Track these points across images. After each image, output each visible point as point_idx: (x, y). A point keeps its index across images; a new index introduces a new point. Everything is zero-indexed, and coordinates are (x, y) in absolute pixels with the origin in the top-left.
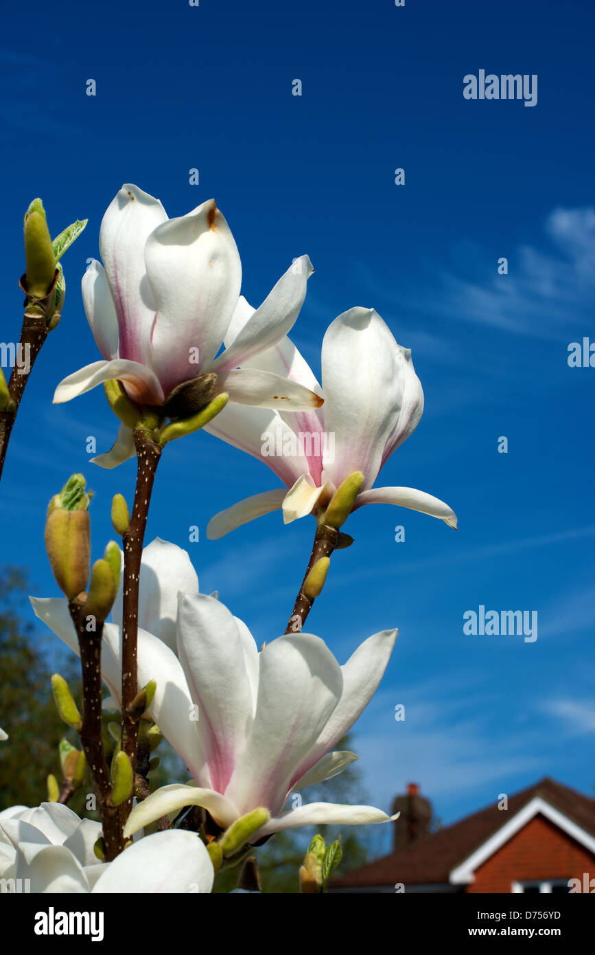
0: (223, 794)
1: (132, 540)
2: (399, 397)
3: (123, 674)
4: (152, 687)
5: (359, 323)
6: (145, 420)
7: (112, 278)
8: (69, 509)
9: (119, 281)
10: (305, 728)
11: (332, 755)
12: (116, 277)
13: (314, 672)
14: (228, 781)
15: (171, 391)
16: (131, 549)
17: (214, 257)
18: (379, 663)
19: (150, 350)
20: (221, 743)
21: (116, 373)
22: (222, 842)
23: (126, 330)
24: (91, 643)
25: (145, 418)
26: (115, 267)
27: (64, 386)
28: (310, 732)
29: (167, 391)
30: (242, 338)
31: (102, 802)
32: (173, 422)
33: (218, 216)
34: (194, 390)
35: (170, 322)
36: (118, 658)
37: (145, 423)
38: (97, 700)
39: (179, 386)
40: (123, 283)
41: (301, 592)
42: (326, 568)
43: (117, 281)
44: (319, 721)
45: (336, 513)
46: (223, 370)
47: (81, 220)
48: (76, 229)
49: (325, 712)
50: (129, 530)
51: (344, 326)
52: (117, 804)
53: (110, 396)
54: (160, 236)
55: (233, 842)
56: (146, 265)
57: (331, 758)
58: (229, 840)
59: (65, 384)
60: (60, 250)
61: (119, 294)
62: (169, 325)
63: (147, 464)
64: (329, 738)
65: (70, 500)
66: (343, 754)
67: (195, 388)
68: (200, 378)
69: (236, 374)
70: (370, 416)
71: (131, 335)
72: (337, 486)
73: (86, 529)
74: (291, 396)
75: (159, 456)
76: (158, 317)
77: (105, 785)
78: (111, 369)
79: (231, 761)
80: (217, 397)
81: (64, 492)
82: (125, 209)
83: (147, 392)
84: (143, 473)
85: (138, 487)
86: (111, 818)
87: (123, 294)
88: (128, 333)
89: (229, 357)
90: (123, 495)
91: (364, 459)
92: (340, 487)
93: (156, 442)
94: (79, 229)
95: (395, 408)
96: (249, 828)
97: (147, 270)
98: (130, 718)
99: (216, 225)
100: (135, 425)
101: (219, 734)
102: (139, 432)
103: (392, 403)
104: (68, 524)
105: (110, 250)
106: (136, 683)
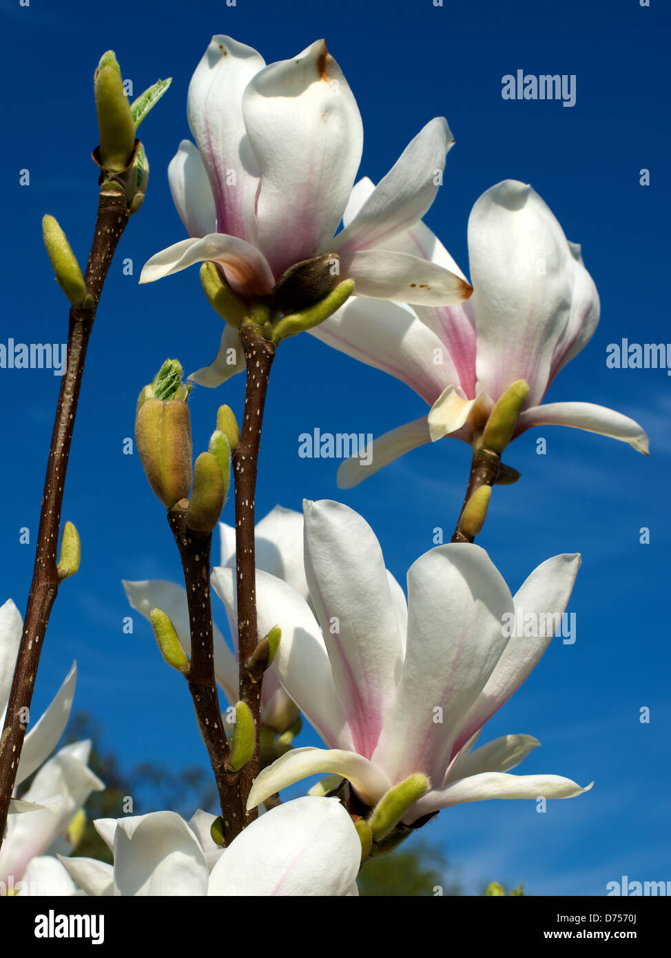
0: (370, 759)
1: (244, 458)
2: (568, 293)
3: (239, 623)
4: (275, 635)
5: (513, 202)
6: (253, 314)
7: (204, 145)
8: (164, 399)
9: (214, 148)
10: (469, 666)
11: (506, 739)
12: (209, 143)
13: (476, 595)
14: (375, 744)
15: (283, 273)
16: (242, 470)
17: (328, 110)
18: (559, 594)
19: (254, 226)
20: (365, 695)
21: (214, 250)
22: (372, 821)
23: (224, 205)
24: (197, 559)
25: (253, 311)
26: (208, 131)
27: (152, 267)
28: (473, 675)
29: (278, 273)
30: (368, 211)
31: (220, 766)
32: (287, 314)
33: (330, 63)
34: (312, 272)
35: (278, 188)
36: (233, 607)
37: (253, 317)
38: (207, 633)
39: (293, 267)
40: (218, 149)
41: (457, 529)
42: (487, 497)
43: (210, 148)
44: (486, 660)
45: (496, 432)
46: (346, 252)
47: (163, 79)
48: (158, 91)
49: (494, 649)
50: (239, 447)
51: (493, 203)
52: (238, 768)
53: (208, 289)
54: (259, 86)
55: (385, 819)
56: (246, 125)
57: (505, 742)
58: (379, 816)
59: (152, 263)
60: (140, 114)
61: (214, 163)
62: (276, 191)
63: (258, 366)
64: (500, 689)
65: (165, 389)
66: (520, 738)
67: (312, 269)
68: (318, 258)
69: (363, 256)
70: (532, 312)
71: (231, 209)
72: (496, 400)
73: (185, 423)
74: (434, 284)
75: (272, 357)
76: (262, 184)
77: (222, 744)
78: (208, 245)
79: (379, 718)
80: (341, 284)
81: (157, 380)
82: (217, 67)
83: (254, 278)
84: (254, 377)
85: (248, 395)
86: (230, 787)
87: (219, 162)
88: (227, 208)
89: (352, 234)
90: (230, 406)
91: (528, 365)
92: (500, 400)
93: (268, 338)
94: (162, 89)
95: (564, 306)
96: (403, 798)
97: (247, 131)
98: (250, 676)
99: (328, 75)
100: (241, 321)
101: (362, 683)
102: (246, 329)
103: (560, 298)
104: (163, 415)
105: (200, 113)
106: (256, 634)
